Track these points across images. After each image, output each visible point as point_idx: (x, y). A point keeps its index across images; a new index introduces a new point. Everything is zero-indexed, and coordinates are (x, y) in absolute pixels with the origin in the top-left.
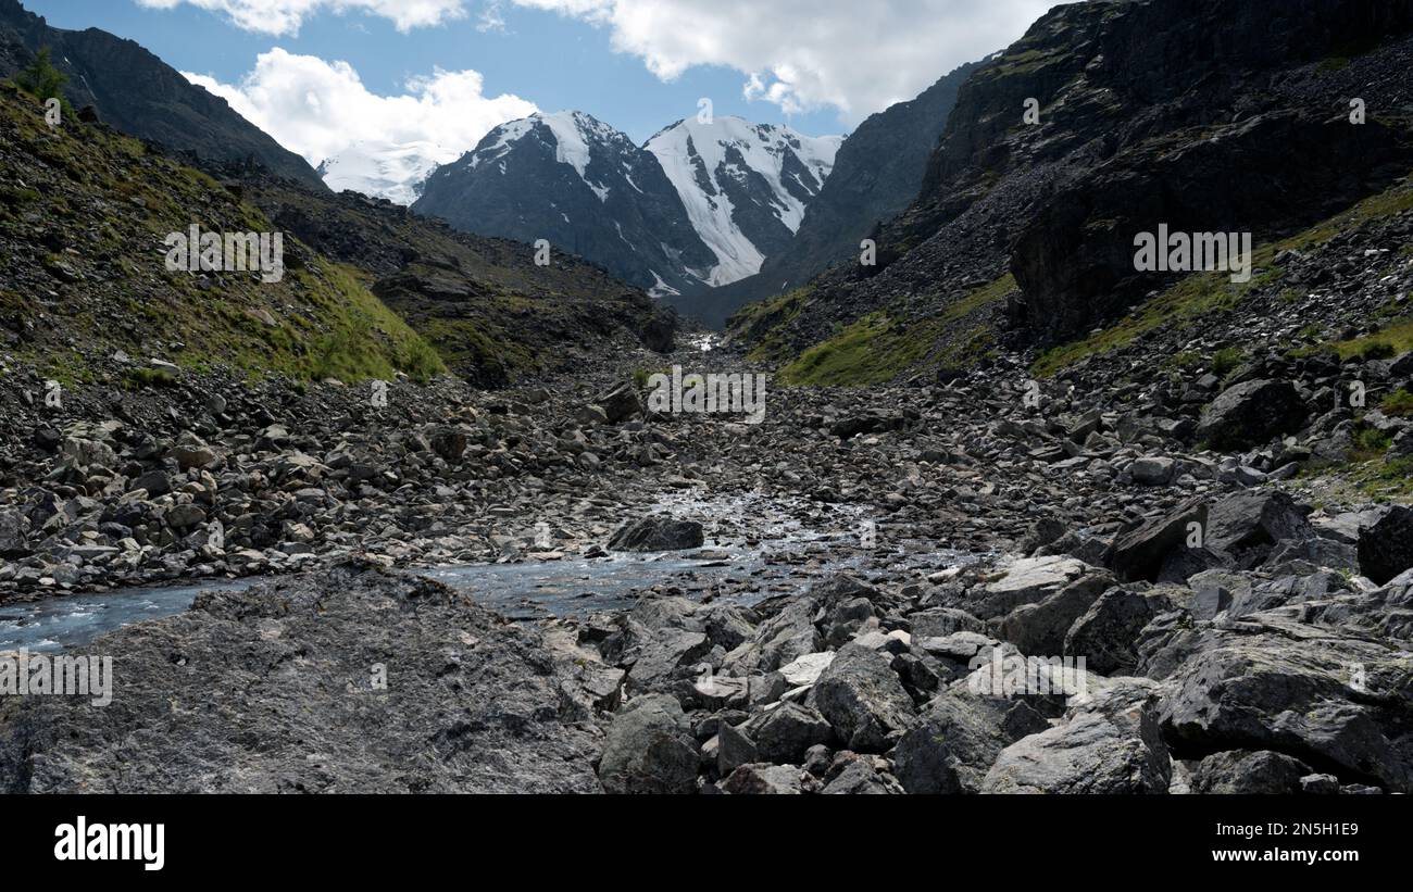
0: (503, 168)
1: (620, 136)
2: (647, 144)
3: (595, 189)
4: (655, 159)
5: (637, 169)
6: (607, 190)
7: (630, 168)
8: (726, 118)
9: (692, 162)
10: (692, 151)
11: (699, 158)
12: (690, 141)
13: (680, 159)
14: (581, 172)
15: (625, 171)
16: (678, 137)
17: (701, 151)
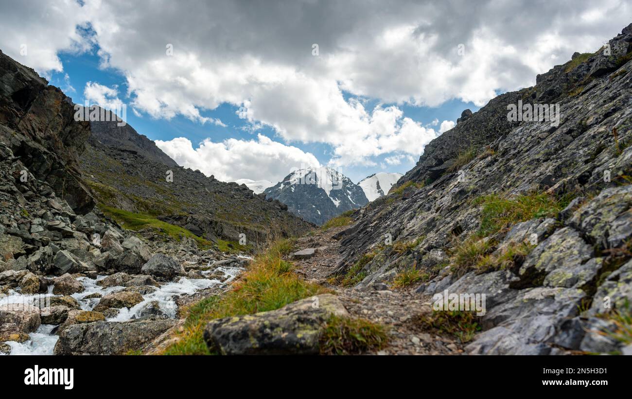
0: (293, 189)
1: (347, 179)
2: (359, 183)
3: (334, 201)
4: (362, 189)
5: (353, 194)
6: (339, 201)
7: (350, 193)
8: (395, 174)
9: (378, 192)
10: (378, 187)
11: (382, 190)
12: (378, 183)
13: (373, 191)
14: (328, 194)
15: (348, 194)
16: (373, 181)
17: (382, 188)
